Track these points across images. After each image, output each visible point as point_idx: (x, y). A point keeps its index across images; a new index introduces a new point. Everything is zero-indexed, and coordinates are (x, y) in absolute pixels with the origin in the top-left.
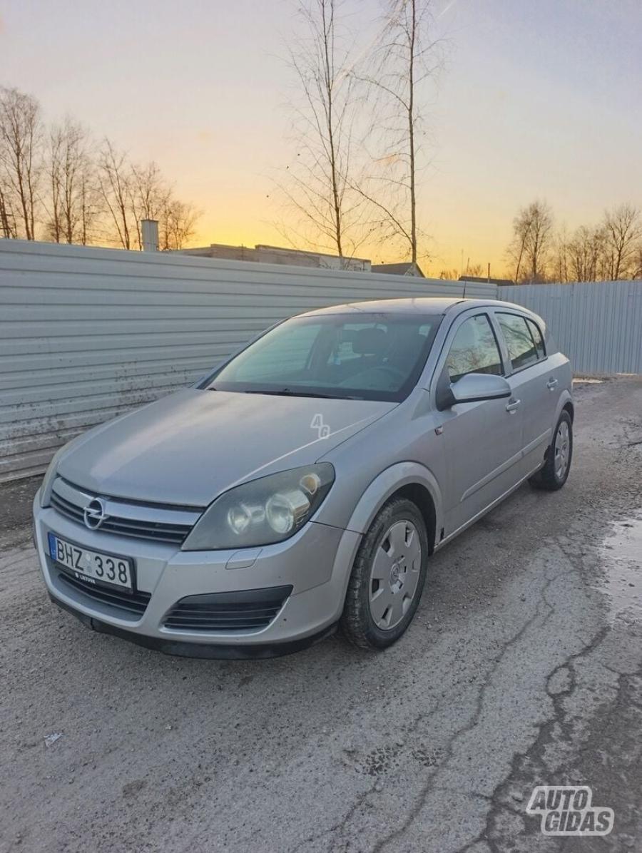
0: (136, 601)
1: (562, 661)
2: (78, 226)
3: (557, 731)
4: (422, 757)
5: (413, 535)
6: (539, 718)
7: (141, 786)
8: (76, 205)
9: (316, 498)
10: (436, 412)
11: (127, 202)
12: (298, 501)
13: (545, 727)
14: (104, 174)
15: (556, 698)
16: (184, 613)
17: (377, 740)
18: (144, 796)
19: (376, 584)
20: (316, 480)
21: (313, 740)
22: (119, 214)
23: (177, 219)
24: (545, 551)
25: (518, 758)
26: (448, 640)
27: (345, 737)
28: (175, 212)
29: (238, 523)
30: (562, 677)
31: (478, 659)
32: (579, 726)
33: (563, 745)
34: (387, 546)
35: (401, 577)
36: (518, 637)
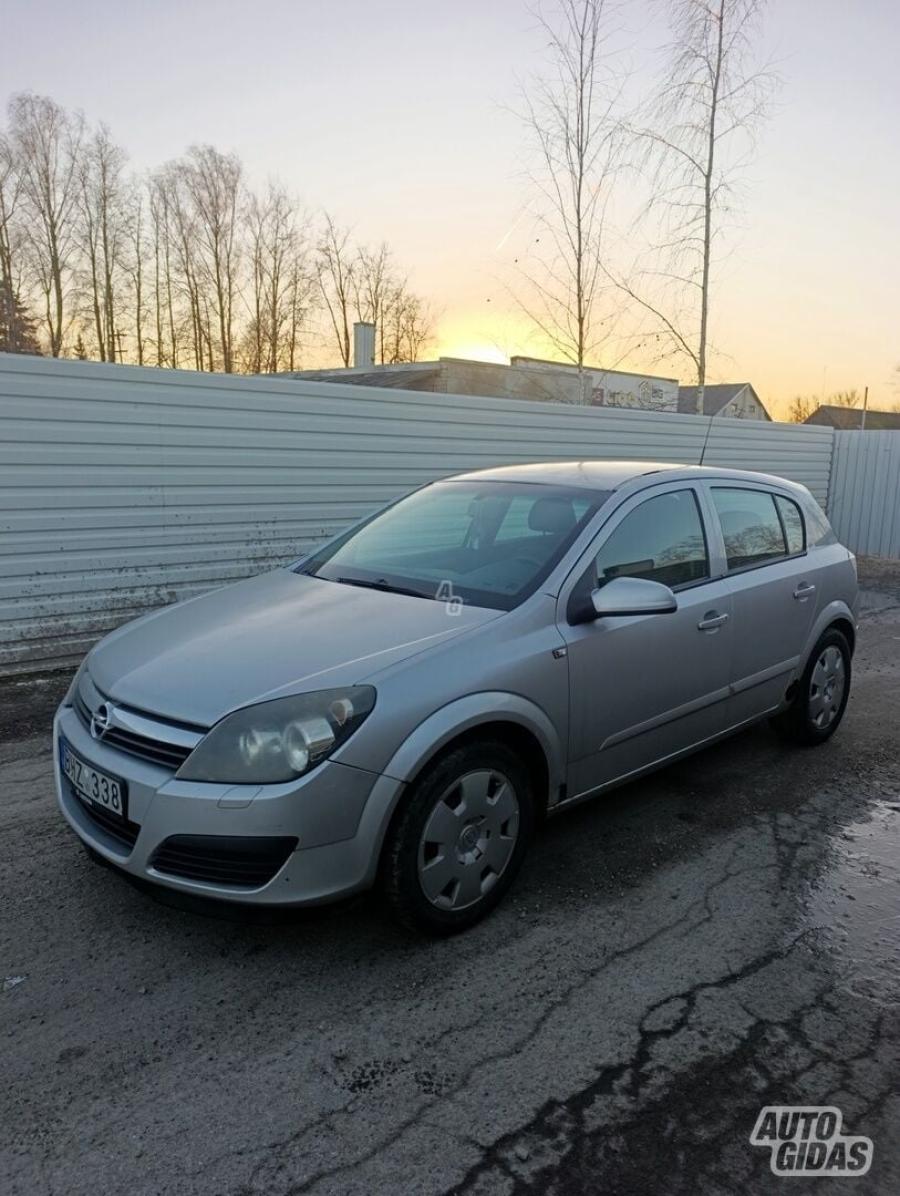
0: (124, 831)
1: (684, 987)
3: (626, 1079)
4: (426, 1081)
5: (505, 789)
6: (610, 1058)
7: (80, 1053)
8: (285, 296)
9: (343, 731)
11: (350, 296)
12: (319, 731)
13: (610, 1073)
14: (322, 258)
15: (648, 1037)
17: (380, 1048)
19: (432, 850)
20: (348, 708)
21: (300, 1037)
22: (338, 314)
23: (412, 319)
25: (552, 1105)
26: (540, 935)
27: (341, 1038)
29: (256, 745)
30: (674, 1010)
31: (566, 967)
32: (659, 1079)
33: (622, 1101)
34: (454, 800)
35: (481, 844)
36: (640, 946)
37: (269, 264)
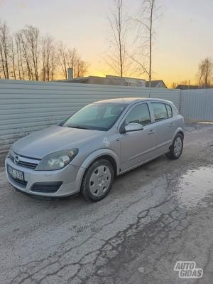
0: (24, 183)
1: (147, 208)
2: (51, 69)
3: (135, 226)
4: (93, 230)
5: (108, 170)
6: (131, 223)
7: (18, 230)
8: (50, 63)
9: (72, 158)
10: (119, 134)
11: (67, 61)
12: (66, 158)
13: (131, 226)
14: (59, 52)
15: (139, 218)
16: (35, 187)
17: (83, 224)
18: (19, 232)
19: (92, 183)
20: (72, 153)
21: (65, 223)
22: (64, 66)
23: (82, 67)
24: (160, 178)
25: (120, 232)
27: (74, 223)
28: (81, 65)
29: (52, 163)
30: (145, 213)
31: (122, 206)
32: (142, 226)
33: (134, 230)
34: (96, 172)
35: (103, 182)
36: (138, 201)
37: (47, 54)
